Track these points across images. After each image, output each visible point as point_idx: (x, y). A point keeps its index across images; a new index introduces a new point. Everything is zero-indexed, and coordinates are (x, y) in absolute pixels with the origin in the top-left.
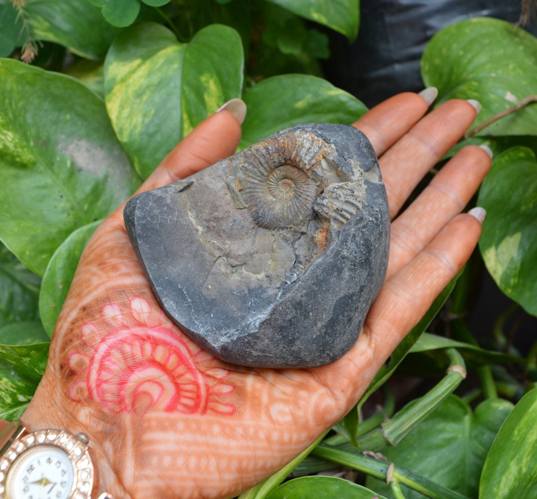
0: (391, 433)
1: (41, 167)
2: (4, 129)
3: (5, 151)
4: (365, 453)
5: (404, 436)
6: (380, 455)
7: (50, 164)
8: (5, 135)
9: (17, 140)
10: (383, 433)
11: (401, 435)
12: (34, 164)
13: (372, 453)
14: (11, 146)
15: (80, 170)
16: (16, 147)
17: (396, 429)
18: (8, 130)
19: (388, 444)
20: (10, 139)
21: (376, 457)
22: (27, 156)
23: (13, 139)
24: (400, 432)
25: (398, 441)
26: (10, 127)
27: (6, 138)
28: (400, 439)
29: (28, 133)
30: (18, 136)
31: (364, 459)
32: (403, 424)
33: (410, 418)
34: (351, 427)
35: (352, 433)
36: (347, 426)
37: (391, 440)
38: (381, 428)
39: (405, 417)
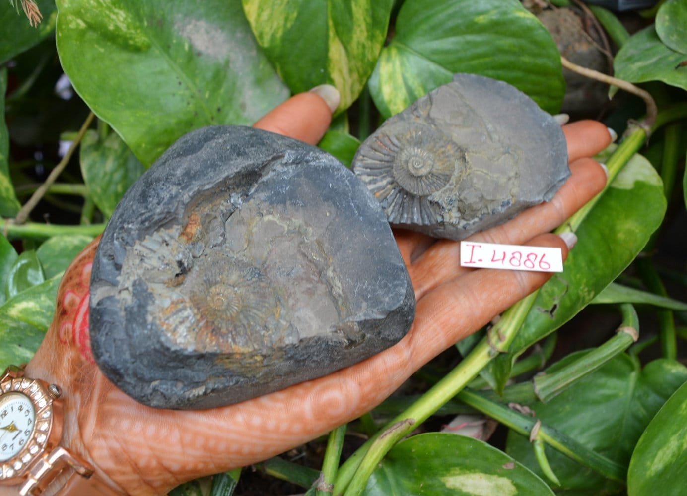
0: (543, 389)
1: (156, 51)
2: (116, 8)
3: (117, 33)
4: (511, 405)
5: (556, 394)
6: (527, 409)
7: (167, 48)
8: (116, 14)
9: (129, 20)
10: (534, 388)
11: (553, 393)
12: (149, 47)
13: (518, 407)
14: (123, 27)
15: (199, 54)
16: (128, 28)
17: (548, 387)
18: (120, 8)
19: (537, 399)
20: (122, 19)
21: (523, 412)
22: (141, 39)
23: (125, 19)
24: (553, 390)
25: (549, 400)
26: (122, 5)
27: (117, 17)
28: (552, 397)
29: (142, 12)
30: (130, 16)
31: (509, 412)
32: (557, 382)
33: (567, 377)
34: (499, 376)
35: (500, 382)
36: (495, 373)
37: (542, 396)
38: (533, 382)
39: (561, 375)
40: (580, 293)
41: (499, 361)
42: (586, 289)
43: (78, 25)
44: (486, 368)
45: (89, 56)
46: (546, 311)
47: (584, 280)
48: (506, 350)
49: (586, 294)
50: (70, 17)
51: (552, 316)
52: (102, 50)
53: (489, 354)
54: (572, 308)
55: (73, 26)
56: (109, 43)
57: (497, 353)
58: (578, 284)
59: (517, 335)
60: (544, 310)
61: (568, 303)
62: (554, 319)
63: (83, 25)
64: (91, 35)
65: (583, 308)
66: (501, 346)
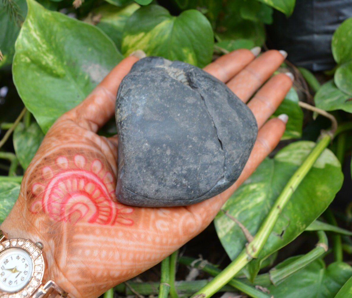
0: (275, 278)
1: (69, 77)
3: (47, 66)
4: (257, 287)
5: (282, 281)
6: (265, 289)
7: (75, 77)
8: (48, 57)
9: (55, 60)
10: (270, 277)
11: (281, 280)
12: (64, 75)
13: (261, 288)
14: (50, 64)
15: (93, 82)
16: (53, 64)
17: (278, 277)
18: (50, 53)
19: (272, 284)
20: (50, 59)
21: (264, 291)
22: (60, 70)
23: (53, 59)
24: (281, 278)
25: (278, 284)
28: (280, 283)
30: (56, 58)
31: (256, 291)
32: (283, 274)
33: (288, 271)
34: (252, 271)
35: (252, 275)
36: (249, 270)
37: (275, 282)
38: (269, 274)
39: (285, 270)
40: (297, 225)
41: (252, 262)
42: (300, 223)
43: (26, 60)
44: (245, 267)
45: (30, 77)
46: (278, 235)
47: (299, 218)
48: (256, 257)
49: (300, 226)
50: (22, 56)
51: (282, 238)
52: (38, 75)
53: (247, 259)
54: (293, 233)
55: (23, 60)
56: (43, 72)
57: (251, 259)
58: (295, 220)
59: (263, 249)
60: (277, 234)
61: (290, 231)
62: (283, 240)
63: (28, 60)
64: (33, 66)
65: (300, 234)
66: (254, 255)
